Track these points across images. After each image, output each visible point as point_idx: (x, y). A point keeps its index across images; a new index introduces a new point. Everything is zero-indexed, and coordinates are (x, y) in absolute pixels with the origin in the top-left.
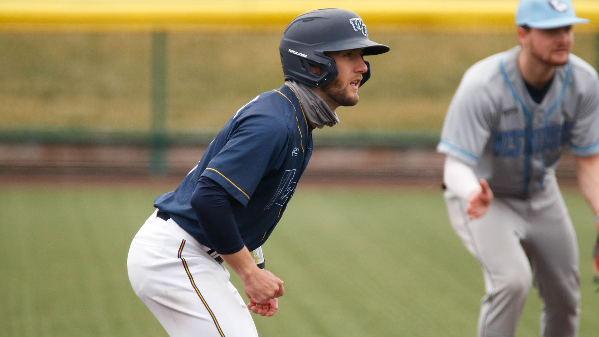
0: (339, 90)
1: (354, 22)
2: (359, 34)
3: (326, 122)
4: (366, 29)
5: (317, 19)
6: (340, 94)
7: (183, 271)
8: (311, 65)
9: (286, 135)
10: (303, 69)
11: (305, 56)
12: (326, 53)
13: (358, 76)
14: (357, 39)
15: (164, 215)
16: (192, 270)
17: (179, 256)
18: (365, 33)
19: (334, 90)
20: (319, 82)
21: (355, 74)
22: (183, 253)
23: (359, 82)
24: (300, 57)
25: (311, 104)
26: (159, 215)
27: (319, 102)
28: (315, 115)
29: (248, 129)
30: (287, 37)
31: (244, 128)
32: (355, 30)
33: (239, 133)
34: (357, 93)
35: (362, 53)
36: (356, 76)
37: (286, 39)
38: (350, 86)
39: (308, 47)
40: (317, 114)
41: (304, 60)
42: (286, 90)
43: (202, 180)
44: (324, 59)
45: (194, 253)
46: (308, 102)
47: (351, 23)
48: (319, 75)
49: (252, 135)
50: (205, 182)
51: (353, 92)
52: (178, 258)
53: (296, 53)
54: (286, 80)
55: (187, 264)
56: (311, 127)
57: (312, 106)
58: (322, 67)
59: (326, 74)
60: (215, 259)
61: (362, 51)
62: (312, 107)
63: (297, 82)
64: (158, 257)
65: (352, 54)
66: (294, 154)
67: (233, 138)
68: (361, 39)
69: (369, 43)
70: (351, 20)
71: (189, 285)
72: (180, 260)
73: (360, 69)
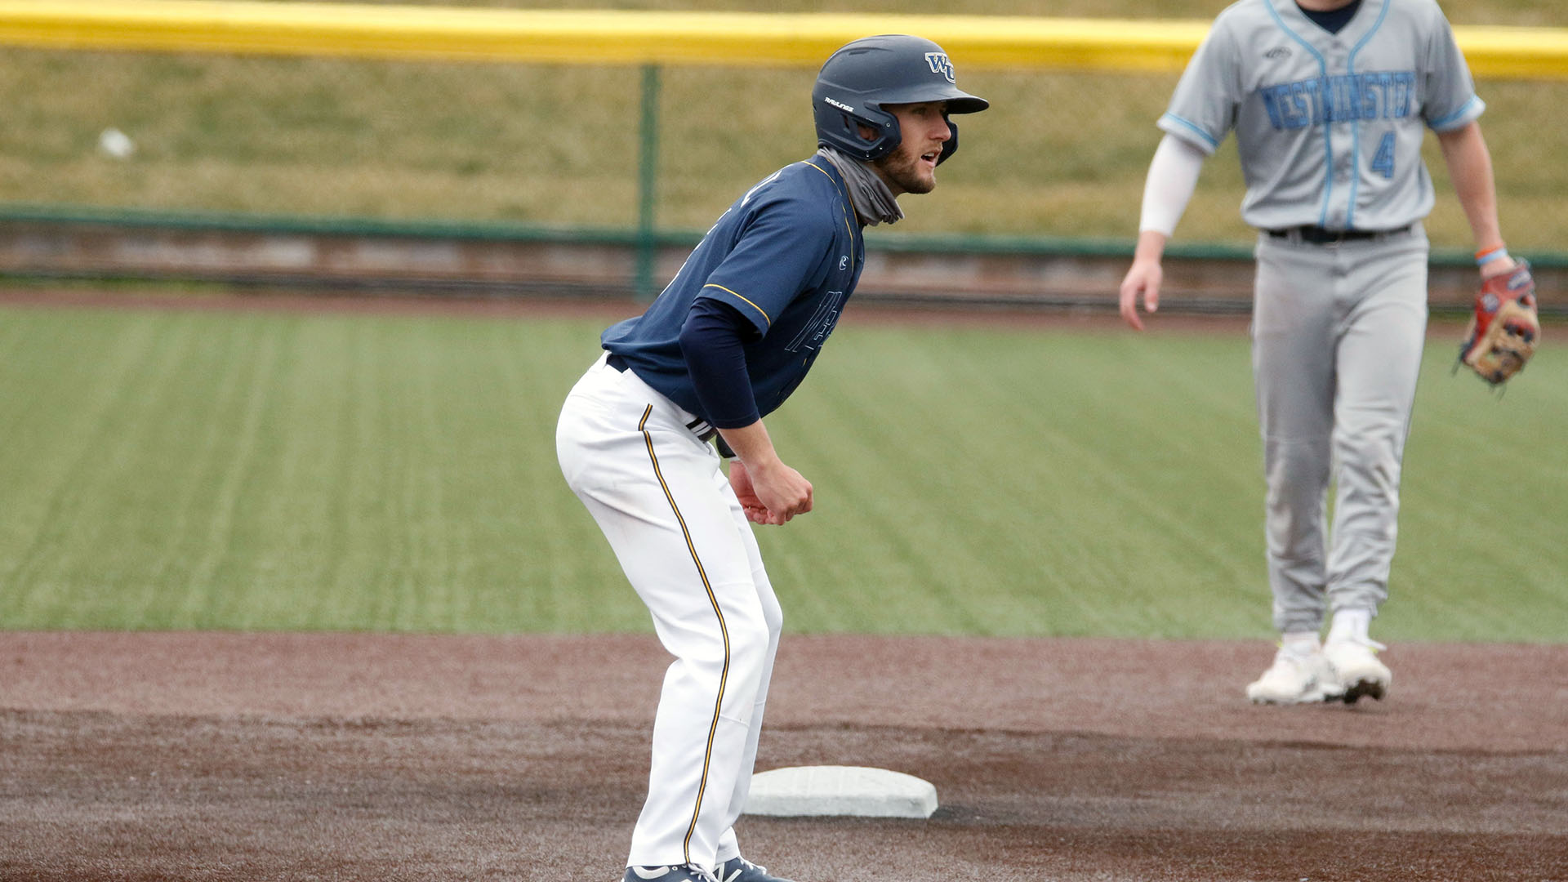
0: (903, 166)
1: (932, 58)
2: (940, 79)
3: (884, 216)
4: (951, 70)
5: (873, 51)
6: (905, 173)
7: (643, 451)
8: (859, 124)
9: (831, 235)
10: (846, 129)
11: (851, 110)
12: (883, 106)
13: (936, 146)
14: (935, 86)
15: (619, 360)
16: (658, 450)
17: (641, 428)
18: (949, 77)
19: (896, 166)
20: (870, 152)
21: (932, 142)
22: (646, 425)
23: (938, 157)
24: (841, 110)
25: (862, 185)
26: (610, 361)
27: (873, 182)
28: (868, 204)
29: (773, 222)
30: (825, 79)
31: (765, 221)
32: (933, 71)
33: (757, 229)
34: (932, 174)
35: (944, 109)
36: (931, 146)
37: (821, 81)
38: (921, 161)
39: (855, 95)
40: (871, 201)
41: (848, 116)
42: (822, 161)
43: (699, 303)
44: (879, 115)
45: (662, 425)
46: (857, 183)
47: (927, 59)
48: (872, 141)
49: (779, 231)
50: (705, 307)
51: (926, 172)
52: (639, 430)
53: (836, 104)
54: (821, 147)
55: (653, 441)
56: (862, 222)
57: (863, 188)
58: (876, 128)
59: (882, 139)
60: (699, 437)
61: (944, 107)
62: (862, 191)
63: (839, 152)
64: (606, 430)
65: (924, 110)
66: (843, 267)
67: (748, 237)
68: (943, 86)
69: (955, 93)
70: (927, 55)
71: (650, 473)
72: (641, 433)
73: (938, 135)
